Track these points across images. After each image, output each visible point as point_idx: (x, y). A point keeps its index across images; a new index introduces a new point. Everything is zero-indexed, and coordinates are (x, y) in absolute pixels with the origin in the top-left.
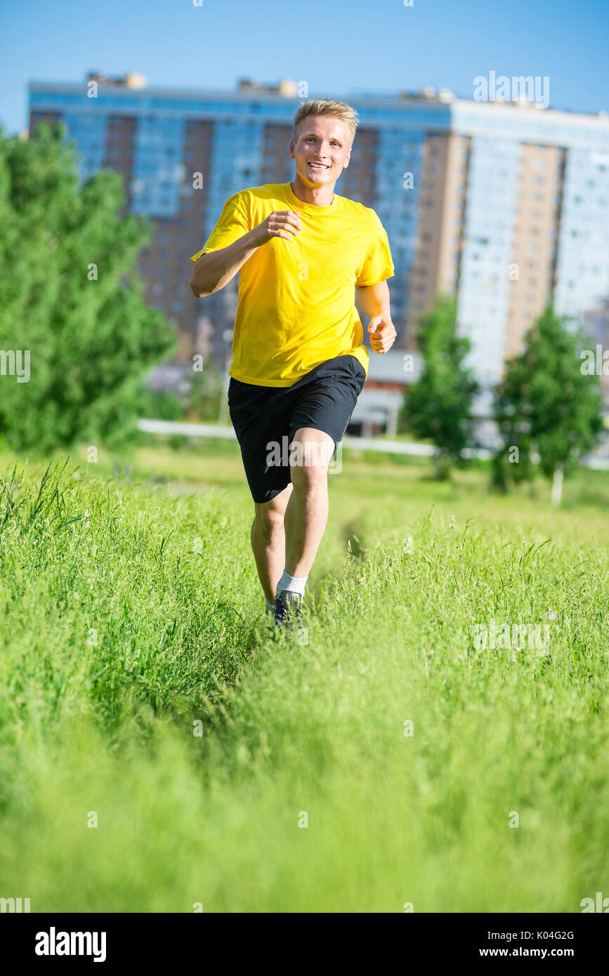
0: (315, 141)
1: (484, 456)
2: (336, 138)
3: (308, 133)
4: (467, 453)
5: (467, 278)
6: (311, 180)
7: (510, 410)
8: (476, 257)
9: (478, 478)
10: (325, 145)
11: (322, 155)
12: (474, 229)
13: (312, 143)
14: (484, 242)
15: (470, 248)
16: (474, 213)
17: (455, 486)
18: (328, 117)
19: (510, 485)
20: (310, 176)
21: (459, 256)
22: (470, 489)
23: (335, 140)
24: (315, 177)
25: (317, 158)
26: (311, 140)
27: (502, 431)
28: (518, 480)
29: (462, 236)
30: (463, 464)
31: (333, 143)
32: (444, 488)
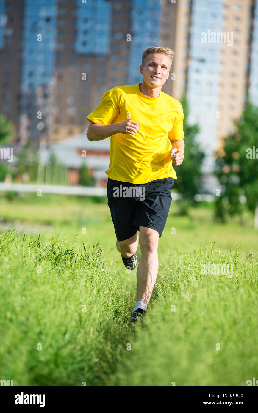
0: (155, 65)
1: (209, 199)
2: (165, 64)
3: (151, 62)
4: (199, 198)
5: (192, 85)
6: (152, 84)
7: (226, 169)
8: (198, 71)
9: (207, 213)
10: (159, 67)
11: (158, 72)
12: (196, 52)
13: (153, 66)
14: (202, 61)
15: (194, 65)
16: (195, 42)
17: (191, 219)
18: (160, 54)
19: (227, 217)
20: (152, 82)
21: (186, 71)
22: (202, 220)
23: (164, 65)
24: (154, 82)
25: (156, 74)
26: (152, 65)
27: (221, 183)
28: (232, 213)
29: (188, 57)
30: (196, 204)
31: (163, 67)
32: (184, 221)
